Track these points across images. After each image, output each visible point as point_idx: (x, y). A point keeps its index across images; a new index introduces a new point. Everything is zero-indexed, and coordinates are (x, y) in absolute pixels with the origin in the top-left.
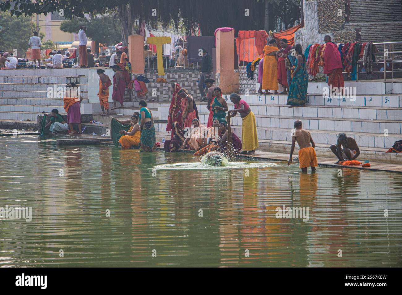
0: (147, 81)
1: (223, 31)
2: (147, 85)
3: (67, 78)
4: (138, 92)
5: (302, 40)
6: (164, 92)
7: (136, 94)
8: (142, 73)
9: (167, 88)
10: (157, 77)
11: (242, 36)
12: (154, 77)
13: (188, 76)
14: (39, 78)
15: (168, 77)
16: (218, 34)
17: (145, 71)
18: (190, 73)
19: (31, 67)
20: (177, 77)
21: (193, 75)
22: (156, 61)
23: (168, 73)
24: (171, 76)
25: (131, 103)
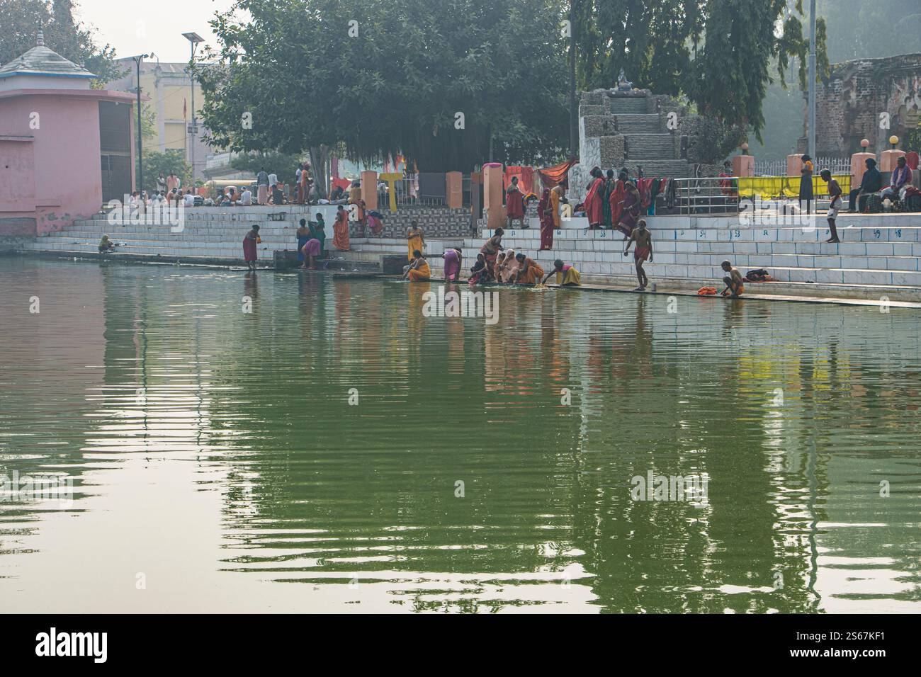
0: (381, 217)
1: (492, 166)
2: (382, 221)
3: (269, 215)
4: (372, 228)
5: (581, 176)
6: (398, 228)
7: (371, 230)
8: (375, 208)
9: (400, 225)
10: (390, 213)
11: (510, 172)
12: (387, 213)
13: (420, 213)
14: (233, 215)
15: (400, 213)
16: (487, 170)
17: (378, 208)
18: (422, 209)
19: (209, 205)
20: (409, 213)
21: (425, 212)
22: (388, 197)
23: (400, 210)
24: (403, 212)
25: (366, 239)
